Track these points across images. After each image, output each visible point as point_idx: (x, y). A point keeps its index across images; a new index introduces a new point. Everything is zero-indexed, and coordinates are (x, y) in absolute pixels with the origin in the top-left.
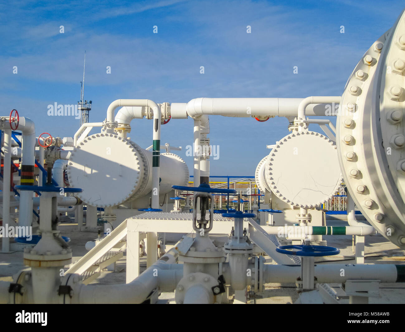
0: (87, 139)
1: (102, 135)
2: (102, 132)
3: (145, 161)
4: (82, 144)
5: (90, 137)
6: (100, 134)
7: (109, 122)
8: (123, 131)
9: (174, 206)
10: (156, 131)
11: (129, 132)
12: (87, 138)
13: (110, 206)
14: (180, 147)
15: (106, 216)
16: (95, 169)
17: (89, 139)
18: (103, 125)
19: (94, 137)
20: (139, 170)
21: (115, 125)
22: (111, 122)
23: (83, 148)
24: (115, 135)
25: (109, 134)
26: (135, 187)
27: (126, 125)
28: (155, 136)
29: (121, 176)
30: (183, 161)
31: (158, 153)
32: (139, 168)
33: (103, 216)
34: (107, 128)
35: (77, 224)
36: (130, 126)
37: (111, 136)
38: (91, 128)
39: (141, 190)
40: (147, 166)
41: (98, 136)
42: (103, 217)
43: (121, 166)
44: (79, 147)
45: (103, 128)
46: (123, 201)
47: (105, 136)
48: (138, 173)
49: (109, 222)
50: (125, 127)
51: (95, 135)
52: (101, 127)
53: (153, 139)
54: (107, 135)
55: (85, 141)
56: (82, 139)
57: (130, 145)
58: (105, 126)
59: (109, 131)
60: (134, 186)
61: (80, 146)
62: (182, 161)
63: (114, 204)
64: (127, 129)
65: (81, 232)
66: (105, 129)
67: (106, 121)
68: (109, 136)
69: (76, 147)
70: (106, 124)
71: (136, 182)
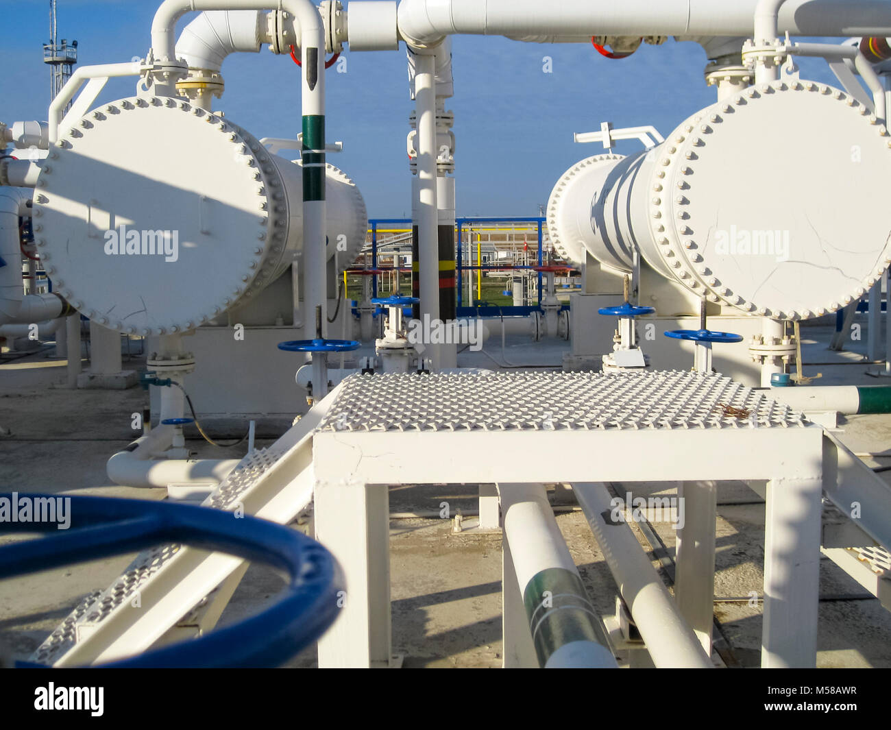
0: (90, 117)
1: (141, 103)
2: (141, 94)
3: (274, 182)
4: (76, 134)
5: (103, 109)
6: (133, 100)
7: (158, 60)
8: (199, 90)
9: (386, 325)
10: (312, 88)
11: (219, 96)
12: (92, 113)
13: (178, 329)
14: (337, 143)
15: (164, 359)
16: (123, 215)
17: (100, 117)
18: (143, 72)
19: (113, 110)
20: (265, 214)
21: (180, 69)
22: (164, 60)
23: (78, 146)
24: (184, 102)
25: (164, 100)
26: (253, 267)
27: (207, 72)
28: (309, 104)
29: (207, 233)
30: (350, 182)
31: (319, 158)
32: (265, 207)
33: (154, 359)
34: (156, 82)
35: (64, 363)
36: (220, 77)
37: (171, 104)
38: (104, 81)
39: (265, 273)
40: (284, 197)
41: (127, 106)
42: (154, 363)
43: (207, 200)
44: (66, 145)
45: (144, 80)
46: (216, 313)
47: (151, 105)
48: (264, 222)
49: (176, 384)
50: (207, 79)
51: (118, 104)
52: (136, 78)
53: (303, 114)
54: (156, 102)
55: (87, 125)
56: (75, 117)
57: (233, 133)
58: (150, 75)
59: (161, 91)
60: (252, 264)
61: (72, 140)
62: (347, 181)
63: (188, 325)
64: (213, 88)
65: (79, 389)
66: (150, 82)
67: (152, 59)
68: (165, 106)
69: (58, 144)
70: (152, 67)
71: (259, 253)
